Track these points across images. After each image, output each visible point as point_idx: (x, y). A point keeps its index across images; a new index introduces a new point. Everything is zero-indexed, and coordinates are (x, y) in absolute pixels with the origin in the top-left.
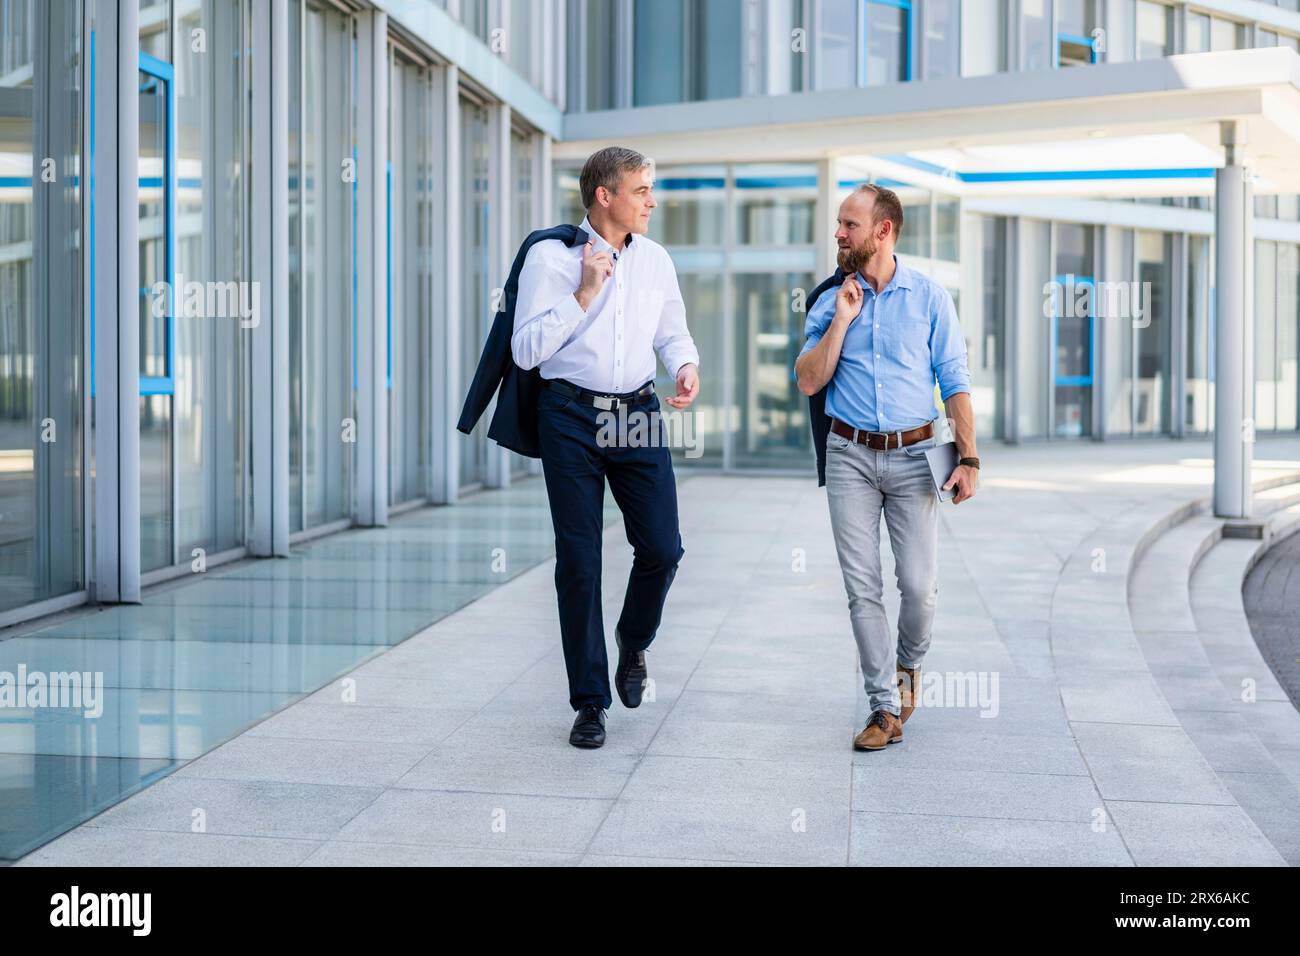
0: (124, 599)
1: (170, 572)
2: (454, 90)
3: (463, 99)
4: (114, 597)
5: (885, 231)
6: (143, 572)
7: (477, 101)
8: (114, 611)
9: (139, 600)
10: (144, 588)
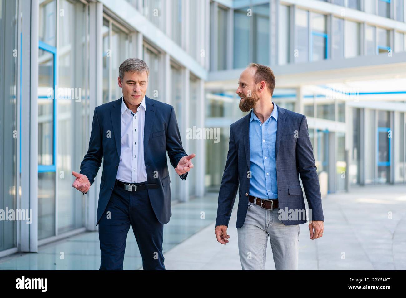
0: (32, 251)
1: (53, 238)
2: (168, 63)
3: (172, 67)
4: (27, 250)
5: (262, 87)
6: (39, 240)
7: (177, 67)
8: (27, 256)
9: (37, 251)
10: (39, 246)
